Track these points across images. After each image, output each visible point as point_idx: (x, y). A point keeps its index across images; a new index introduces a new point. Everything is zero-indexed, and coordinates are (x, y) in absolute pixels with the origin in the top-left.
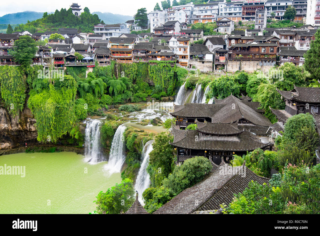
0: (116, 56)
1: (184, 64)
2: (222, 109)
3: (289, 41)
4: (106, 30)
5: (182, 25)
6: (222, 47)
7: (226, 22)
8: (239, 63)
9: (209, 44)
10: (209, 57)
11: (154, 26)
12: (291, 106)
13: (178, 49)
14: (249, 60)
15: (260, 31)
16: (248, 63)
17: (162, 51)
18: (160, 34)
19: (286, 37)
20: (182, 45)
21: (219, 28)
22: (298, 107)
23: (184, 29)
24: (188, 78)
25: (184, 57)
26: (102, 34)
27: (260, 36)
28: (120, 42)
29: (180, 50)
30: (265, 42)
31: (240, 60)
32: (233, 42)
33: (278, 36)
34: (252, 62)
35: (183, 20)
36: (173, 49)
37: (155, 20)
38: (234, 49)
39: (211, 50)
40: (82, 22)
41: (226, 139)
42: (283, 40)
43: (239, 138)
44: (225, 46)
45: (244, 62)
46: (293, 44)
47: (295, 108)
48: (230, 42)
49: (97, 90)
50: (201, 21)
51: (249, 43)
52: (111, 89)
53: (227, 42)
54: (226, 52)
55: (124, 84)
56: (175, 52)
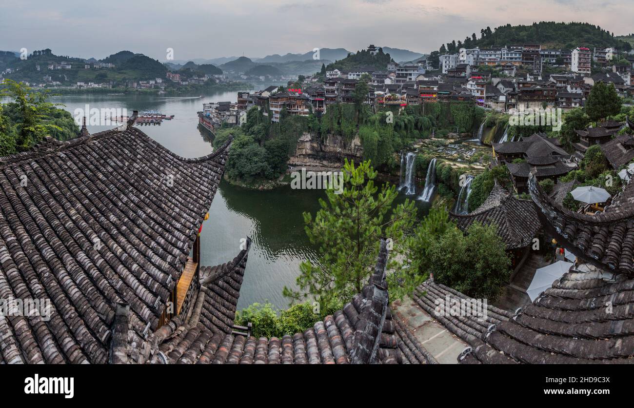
0: (423, 97)
1: (481, 104)
2: (532, 146)
3: (563, 85)
4: (406, 70)
5: (472, 67)
6: (512, 89)
7: (510, 66)
8: (526, 103)
9: (500, 86)
10: (502, 98)
11: (446, 67)
12: (584, 140)
13: (476, 91)
14: (534, 101)
15: (539, 75)
16: (534, 103)
17: (462, 92)
18: (452, 75)
19: (560, 82)
20: (479, 88)
21: (505, 71)
22: (589, 141)
23: (474, 71)
24: (488, 116)
25: (481, 98)
26: (407, 74)
27: (540, 81)
28: (426, 85)
29: (478, 92)
30: (545, 86)
31: (527, 101)
32: (521, 86)
33: (555, 82)
34: (537, 103)
35: (472, 63)
36: (471, 91)
37: (448, 62)
38: (522, 92)
39: (502, 91)
40: (378, 61)
41: (547, 167)
42: (559, 85)
43: (555, 166)
44: (514, 89)
45: (531, 103)
46: (566, 87)
47: (587, 142)
48: (519, 86)
49: (409, 126)
50: (487, 64)
51: (532, 88)
52: (419, 125)
53: (516, 85)
54: (517, 94)
55: (430, 122)
56: (473, 94)
